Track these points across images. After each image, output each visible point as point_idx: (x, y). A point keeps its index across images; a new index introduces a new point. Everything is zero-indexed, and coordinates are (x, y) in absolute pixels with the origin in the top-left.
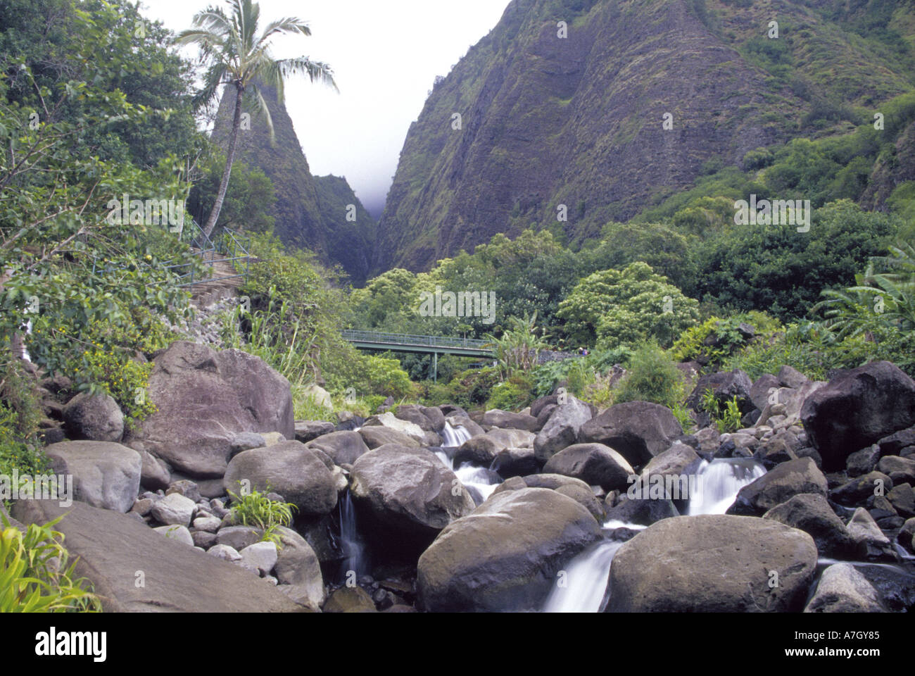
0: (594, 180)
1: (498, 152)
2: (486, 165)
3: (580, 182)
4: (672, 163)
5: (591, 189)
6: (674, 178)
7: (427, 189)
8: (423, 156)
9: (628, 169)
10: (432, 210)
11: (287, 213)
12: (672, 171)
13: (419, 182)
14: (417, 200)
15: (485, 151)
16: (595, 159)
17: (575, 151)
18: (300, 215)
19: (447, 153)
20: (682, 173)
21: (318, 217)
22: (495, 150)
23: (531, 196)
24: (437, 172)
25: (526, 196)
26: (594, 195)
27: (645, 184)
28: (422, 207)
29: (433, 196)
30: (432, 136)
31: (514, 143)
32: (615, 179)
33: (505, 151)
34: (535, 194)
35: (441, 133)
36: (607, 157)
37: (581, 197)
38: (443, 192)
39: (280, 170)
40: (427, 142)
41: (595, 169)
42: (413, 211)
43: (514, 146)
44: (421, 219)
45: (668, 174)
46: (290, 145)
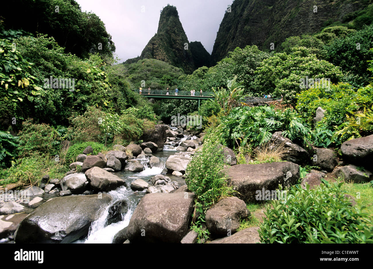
0: (280, 33)
1: (247, 27)
2: (243, 32)
3: (275, 35)
4: (311, 23)
5: (279, 37)
6: (312, 29)
7: (225, 44)
8: (224, 33)
9: (294, 28)
10: (227, 50)
11: (181, 53)
12: (311, 26)
13: (223, 42)
14: (222, 47)
15: (242, 27)
16: (281, 25)
17: (274, 24)
18: (185, 54)
19: (232, 31)
20: (315, 27)
21: (191, 54)
22: (246, 27)
23: (258, 42)
24: (228, 37)
25: (256, 42)
26: (280, 39)
27: (300, 32)
28: (224, 49)
29: (227, 45)
30: (227, 26)
31: (252, 24)
32: (288, 32)
33: (249, 27)
34: (259, 41)
35: (230, 25)
36: (286, 24)
37: (275, 40)
38: (230, 44)
39: (178, 40)
40: (225, 28)
41: (281, 29)
42: (221, 51)
43: (253, 25)
44: (224, 53)
45: (309, 28)
46: (181, 32)
